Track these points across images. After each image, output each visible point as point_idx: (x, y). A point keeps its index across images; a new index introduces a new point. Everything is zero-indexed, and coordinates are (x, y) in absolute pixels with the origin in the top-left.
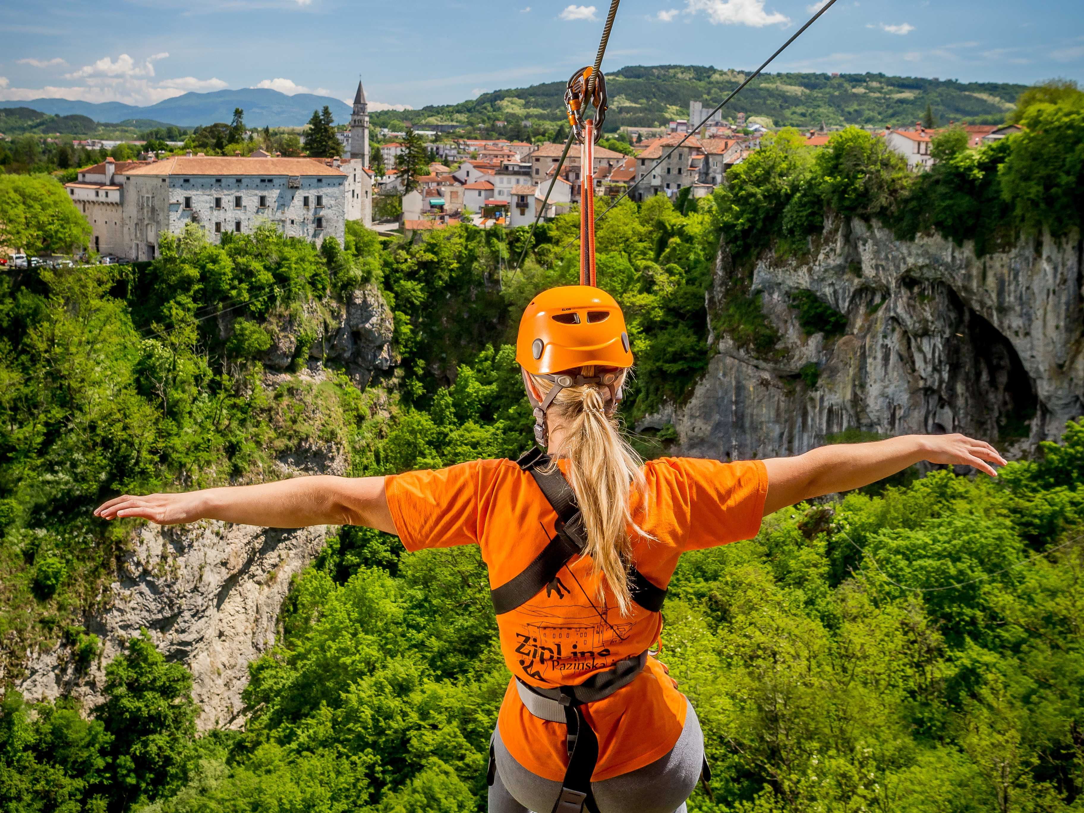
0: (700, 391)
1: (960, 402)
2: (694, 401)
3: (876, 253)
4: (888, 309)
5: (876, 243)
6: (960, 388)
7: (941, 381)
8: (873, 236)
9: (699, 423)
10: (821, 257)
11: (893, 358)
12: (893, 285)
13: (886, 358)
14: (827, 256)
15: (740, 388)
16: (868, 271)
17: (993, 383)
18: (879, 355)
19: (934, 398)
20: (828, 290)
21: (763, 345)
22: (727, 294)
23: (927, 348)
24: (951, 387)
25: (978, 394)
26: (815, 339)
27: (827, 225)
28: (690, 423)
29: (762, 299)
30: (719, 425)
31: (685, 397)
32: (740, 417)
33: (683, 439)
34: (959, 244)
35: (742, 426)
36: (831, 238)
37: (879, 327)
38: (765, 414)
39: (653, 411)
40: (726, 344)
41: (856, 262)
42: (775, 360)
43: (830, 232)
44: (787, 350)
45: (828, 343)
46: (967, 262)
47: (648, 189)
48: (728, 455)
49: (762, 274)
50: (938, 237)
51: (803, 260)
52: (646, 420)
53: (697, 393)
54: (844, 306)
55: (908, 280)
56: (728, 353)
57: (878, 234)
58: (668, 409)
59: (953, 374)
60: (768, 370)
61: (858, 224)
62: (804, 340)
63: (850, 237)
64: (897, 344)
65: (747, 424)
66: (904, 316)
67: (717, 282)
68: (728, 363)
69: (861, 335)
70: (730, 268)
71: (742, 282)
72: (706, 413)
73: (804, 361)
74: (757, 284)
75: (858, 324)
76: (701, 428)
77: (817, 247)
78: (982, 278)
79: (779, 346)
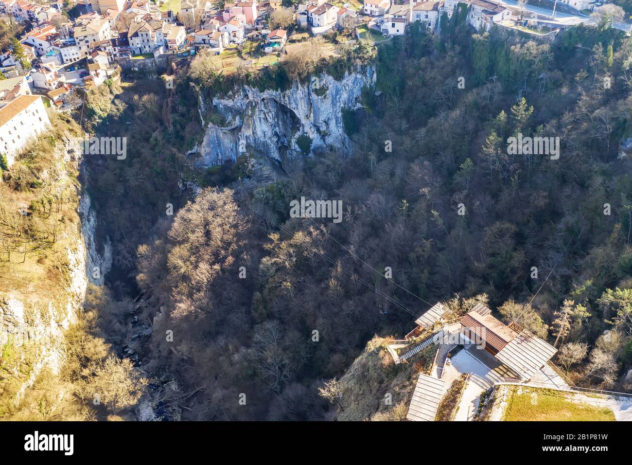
0: (205, 139)
1: (281, 126)
2: (204, 143)
3: (253, 94)
4: (259, 108)
5: (252, 91)
6: (280, 123)
7: (275, 122)
8: (251, 89)
9: (207, 149)
10: (236, 96)
11: (262, 120)
12: (259, 102)
13: (260, 121)
14: (238, 96)
15: (217, 137)
16: (251, 98)
17: (287, 117)
18: (258, 121)
19: (273, 126)
20: (239, 104)
21: (222, 123)
22: (206, 109)
23: (270, 115)
24: (278, 123)
25: (284, 122)
26: (237, 118)
27: (236, 88)
28: (204, 150)
29: (217, 108)
30: (213, 147)
31: (201, 143)
32: (219, 144)
33: (203, 154)
34: (277, 90)
35: (220, 146)
36: (238, 91)
37: (257, 113)
38: (227, 142)
39: (192, 149)
40: (210, 125)
41: (246, 96)
42: (227, 127)
43: (238, 89)
44: (230, 123)
45: (242, 118)
46: (280, 94)
47: (137, 49)
48: (218, 155)
49: (215, 101)
50: (271, 90)
51: (230, 97)
52: (189, 152)
53: (204, 140)
54: (244, 107)
55: (263, 100)
56: (211, 127)
57: (253, 90)
58: (196, 147)
59: (278, 120)
60: (225, 129)
61: (246, 86)
62: (234, 119)
63: (244, 90)
64: (262, 116)
65: (222, 145)
66: (263, 109)
67: (202, 106)
68: (212, 131)
69: (252, 116)
70: (204, 101)
71: (209, 104)
72: (208, 145)
73: (236, 125)
74: (214, 103)
75: (250, 112)
76: (208, 150)
77: (234, 94)
78: (284, 97)
79: (227, 122)
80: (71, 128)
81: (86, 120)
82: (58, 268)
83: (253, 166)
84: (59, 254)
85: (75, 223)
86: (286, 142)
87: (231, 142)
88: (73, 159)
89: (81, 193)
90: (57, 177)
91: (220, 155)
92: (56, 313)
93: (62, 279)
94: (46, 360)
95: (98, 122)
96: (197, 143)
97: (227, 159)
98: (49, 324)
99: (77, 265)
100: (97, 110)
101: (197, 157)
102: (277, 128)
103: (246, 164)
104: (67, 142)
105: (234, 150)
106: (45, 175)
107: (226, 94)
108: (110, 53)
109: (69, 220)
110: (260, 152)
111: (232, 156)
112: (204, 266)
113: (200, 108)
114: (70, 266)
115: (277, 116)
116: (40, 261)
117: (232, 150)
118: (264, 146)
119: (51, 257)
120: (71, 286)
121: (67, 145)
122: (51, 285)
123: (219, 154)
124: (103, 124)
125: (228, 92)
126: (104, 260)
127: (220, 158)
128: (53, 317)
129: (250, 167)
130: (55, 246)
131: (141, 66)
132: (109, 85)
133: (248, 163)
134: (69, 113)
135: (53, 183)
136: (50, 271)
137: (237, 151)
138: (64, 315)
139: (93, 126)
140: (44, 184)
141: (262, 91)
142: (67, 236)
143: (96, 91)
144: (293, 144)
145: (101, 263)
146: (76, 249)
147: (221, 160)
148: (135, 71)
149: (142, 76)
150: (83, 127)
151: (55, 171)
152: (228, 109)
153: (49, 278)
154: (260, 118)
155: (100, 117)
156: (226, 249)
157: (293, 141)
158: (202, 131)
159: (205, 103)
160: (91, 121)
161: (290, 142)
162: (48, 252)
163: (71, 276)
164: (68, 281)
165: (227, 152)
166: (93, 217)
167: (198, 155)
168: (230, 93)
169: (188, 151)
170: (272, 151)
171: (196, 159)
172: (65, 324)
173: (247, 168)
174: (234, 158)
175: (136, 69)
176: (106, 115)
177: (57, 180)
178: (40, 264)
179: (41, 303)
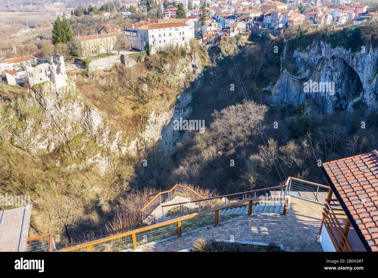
1: (343, 87)
2: (276, 85)
3: (326, 50)
4: (327, 64)
5: (326, 48)
6: (344, 84)
7: (339, 82)
10: (311, 51)
11: (327, 77)
12: (329, 59)
13: (325, 77)
14: (313, 50)
15: (288, 82)
16: (323, 54)
19: (337, 86)
20: (312, 59)
21: (295, 72)
22: (286, 59)
23: (336, 74)
24: (341, 84)
25: (348, 86)
26: (308, 71)
27: (314, 42)
28: (275, 90)
29: (295, 60)
30: (282, 91)
31: (274, 84)
32: (287, 89)
33: (273, 94)
34: (347, 50)
35: (288, 91)
36: (314, 46)
37: (325, 69)
38: (294, 89)
39: (266, 87)
40: (285, 71)
41: (320, 52)
42: (297, 76)
43: (314, 44)
44: (300, 73)
45: (311, 72)
46: (349, 54)
47: (267, 24)
48: (284, 98)
49: (296, 53)
50: (342, 48)
51: (307, 51)
52: (264, 89)
53: (277, 83)
54: (316, 63)
55: (333, 58)
56: (285, 73)
57: (327, 46)
58: (270, 86)
59: (342, 81)
60: (296, 78)
61: (322, 42)
62: (305, 71)
63: (319, 46)
64: (329, 73)
65: (289, 91)
66: (331, 66)
67: (284, 55)
68: (285, 76)
69: (319, 71)
70: (287, 52)
71: (290, 55)
72: (279, 88)
73: (305, 76)
74: (294, 56)
75: (319, 68)
76: (278, 91)
77: (311, 48)
78: (353, 58)
79: (299, 72)
80: (203, 55)
81: (215, 55)
82: (140, 117)
83: (307, 114)
84: (146, 110)
85: (170, 102)
86: (344, 105)
87: (297, 90)
88: (194, 72)
89: (186, 91)
90: (174, 72)
91: (285, 99)
92: (120, 139)
93: (139, 125)
94: (97, 161)
95: (221, 58)
96: (271, 83)
97: (290, 104)
98: (112, 142)
99: (154, 124)
100: (223, 50)
101: (268, 94)
102: (340, 90)
103: (302, 111)
104: (194, 59)
105: (297, 98)
106: (167, 67)
107: (305, 48)
108: (250, 24)
109: (167, 98)
110: (318, 105)
111: (294, 102)
112: (213, 148)
113: (282, 56)
114: (149, 121)
115: (342, 77)
116: (133, 109)
117: (296, 97)
118: (323, 101)
119: (141, 109)
120: (143, 133)
121: (193, 61)
122: (130, 124)
123: (286, 97)
124: (224, 60)
125: (307, 46)
126: (181, 139)
127: (285, 101)
128: (117, 140)
129: (305, 114)
130: (146, 105)
131: (264, 34)
132: (237, 39)
133: (304, 111)
134: (207, 48)
135: (170, 74)
136: (135, 116)
137: (299, 99)
138: (126, 145)
139: (217, 60)
140: (164, 72)
141: (333, 47)
142: (158, 104)
143: (228, 39)
144: (349, 107)
145: (178, 139)
146: (159, 114)
147: (286, 103)
148: (259, 37)
149: (262, 40)
150: (211, 59)
151: (174, 67)
152: (303, 62)
153: (132, 120)
154: (326, 75)
155: (223, 56)
156: (235, 144)
157: (350, 104)
158: (278, 75)
159: (287, 54)
160: (217, 56)
161: (347, 105)
162: (141, 106)
163: (146, 127)
164: (143, 129)
165: (292, 98)
166: (189, 111)
167: (269, 93)
168: (308, 48)
169: (263, 87)
170: (328, 108)
171: (267, 95)
172: (124, 150)
173: (302, 114)
174: (296, 104)
175: (260, 35)
176: (227, 55)
177: (173, 73)
178: (132, 110)
179: (114, 127)
